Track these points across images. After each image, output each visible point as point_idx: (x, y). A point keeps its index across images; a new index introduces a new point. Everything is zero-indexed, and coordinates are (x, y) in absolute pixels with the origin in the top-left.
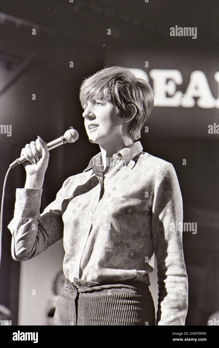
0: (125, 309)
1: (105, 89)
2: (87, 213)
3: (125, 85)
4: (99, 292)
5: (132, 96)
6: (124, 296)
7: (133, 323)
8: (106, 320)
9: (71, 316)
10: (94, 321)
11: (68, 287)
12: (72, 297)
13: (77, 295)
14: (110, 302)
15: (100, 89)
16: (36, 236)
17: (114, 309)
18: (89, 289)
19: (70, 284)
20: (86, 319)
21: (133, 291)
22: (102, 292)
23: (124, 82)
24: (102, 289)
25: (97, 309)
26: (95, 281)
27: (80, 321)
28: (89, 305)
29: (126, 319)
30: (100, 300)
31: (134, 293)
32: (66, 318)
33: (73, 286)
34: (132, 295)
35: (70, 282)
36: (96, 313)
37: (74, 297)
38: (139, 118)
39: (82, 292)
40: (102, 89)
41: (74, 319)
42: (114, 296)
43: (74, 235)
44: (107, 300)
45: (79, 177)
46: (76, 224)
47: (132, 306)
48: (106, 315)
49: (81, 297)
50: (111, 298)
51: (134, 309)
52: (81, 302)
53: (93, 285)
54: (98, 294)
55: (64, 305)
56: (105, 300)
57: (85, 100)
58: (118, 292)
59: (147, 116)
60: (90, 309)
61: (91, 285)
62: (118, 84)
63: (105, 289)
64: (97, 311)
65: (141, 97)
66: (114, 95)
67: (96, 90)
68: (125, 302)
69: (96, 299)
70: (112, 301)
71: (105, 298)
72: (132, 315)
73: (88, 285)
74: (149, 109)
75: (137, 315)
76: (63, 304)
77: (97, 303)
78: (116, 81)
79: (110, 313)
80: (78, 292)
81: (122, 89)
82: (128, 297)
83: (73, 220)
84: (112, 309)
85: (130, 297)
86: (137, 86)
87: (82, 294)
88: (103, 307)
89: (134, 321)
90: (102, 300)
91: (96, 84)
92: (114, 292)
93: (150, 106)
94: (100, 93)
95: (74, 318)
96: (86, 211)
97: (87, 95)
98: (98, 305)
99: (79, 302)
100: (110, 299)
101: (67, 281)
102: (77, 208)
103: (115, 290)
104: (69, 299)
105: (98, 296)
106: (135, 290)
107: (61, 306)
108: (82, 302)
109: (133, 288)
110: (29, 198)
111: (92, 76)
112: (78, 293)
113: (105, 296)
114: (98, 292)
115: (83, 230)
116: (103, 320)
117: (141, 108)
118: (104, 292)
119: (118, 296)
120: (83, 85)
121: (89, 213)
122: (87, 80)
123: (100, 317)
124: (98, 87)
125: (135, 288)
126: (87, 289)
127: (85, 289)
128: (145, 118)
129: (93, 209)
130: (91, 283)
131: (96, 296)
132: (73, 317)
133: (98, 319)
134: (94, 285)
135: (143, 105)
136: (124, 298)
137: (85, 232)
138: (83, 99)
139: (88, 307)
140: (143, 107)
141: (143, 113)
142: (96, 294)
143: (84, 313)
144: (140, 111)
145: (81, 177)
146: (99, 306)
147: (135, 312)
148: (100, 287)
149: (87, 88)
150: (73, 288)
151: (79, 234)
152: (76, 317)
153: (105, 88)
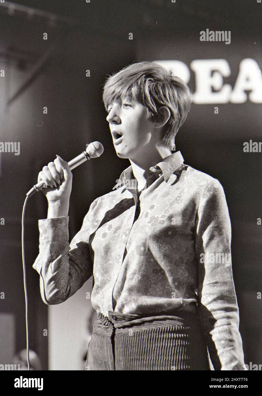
0: (172, 345)
1: (133, 88)
2: (120, 236)
3: (157, 83)
4: (140, 326)
5: (165, 96)
6: (170, 329)
7: (182, 361)
8: (150, 359)
9: (107, 357)
10: (136, 361)
11: (101, 322)
12: (107, 334)
13: (113, 331)
14: (153, 337)
15: (127, 88)
16: (68, 272)
17: (159, 345)
18: (127, 323)
19: (104, 319)
20: (126, 359)
21: (180, 322)
22: (143, 326)
23: (155, 79)
24: (143, 323)
25: (138, 346)
26: (133, 314)
27: (119, 362)
28: (128, 342)
29: (174, 357)
30: (142, 335)
31: (180, 324)
32: (101, 360)
33: (108, 320)
34: (179, 327)
35: (103, 316)
36: (138, 351)
37: (110, 334)
38: (173, 123)
39: (119, 327)
40: (130, 88)
41: (111, 360)
42: (157, 329)
43: (104, 263)
44: (150, 335)
45: (108, 197)
46: (107, 250)
47: (179, 341)
48: (149, 353)
49: (118, 334)
50: (154, 332)
51: (182, 344)
52: (118, 339)
53: (131, 318)
54: (138, 328)
55: (98, 344)
56: (147, 335)
57: (110, 100)
58: (162, 325)
59: (183, 121)
60: (130, 347)
61: (130, 318)
62: (148, 82)
63: (147, 321)
64: (138, 348)
65: (176, 97)
66: (145, 94)
67: (122, 89)
68: (171, 336)
69: (136, 335)
70: (156, 336)
71: (147, 332)
72: (181, 351)
73: (126, 318)
74: (185, 112)
75: (186, 351)
76: (96, 344)
77: (137, 340)
78: (146, 79)
79: (154, 350)
80: (114, 327)
81: (153, 88)
82: (174, 330)
83: (104, 245)
84: (156, 345)
85: (176, 329)
86: (170, 85)
87: (119, 330)
88: (145, 344)
89: (183, 358)
90: (144, 336)
91: (123, 82)
92: (157, 325)
93: (187, 108)
94: (128, 92)
95: (111, 358)
96: (119, 234)
97: (112, 95)
98: (139, 342)
99: (115, 339)
100: (152, 333)
101: (101, 315)
102: (107, 231)
103: (158, 323)
104: (104, 337)
105: (139, 330)
106: (182, 321)
107: (95, 346)
108: (120, 339)
109: (179, 319)
110: (55, 229)
111: (117, 73)
112: (114, 329)
113: (147, 330)
114: (138, 326)
115: (115, 256)
116: (146, 358)
117: (175, 111)
118: (146, 326)
119: (162, 329)
120: (107, 83)
121: (122, 236)
122: (111, 78)
123: (143, 355)
124: (125, 86)
125: (182, 319)
126: (125, 323)
127: (122, 323)
128: (181, 122)
129: (127, 231)
130: (129, 316)
131: (136, 332)
132: (109, 358)
133: (141, 358)
134: (133, 318)
135: (178, 107)
136: (169, 332)
137: (118, 259)
138: (107, 100)
139: (127, 345)
140: (177, 110)
141: (177, 116)
142: (136, 329)
143: (123, 352)
144: (174, 114)
145: (109, 196)
146: (141, 342)
147: (183, 348)
148: (140, 320)
149: (112, 87)
150: (108, 324)
151: (111, 262)
152: (113, 357)
153: (134, 86)
